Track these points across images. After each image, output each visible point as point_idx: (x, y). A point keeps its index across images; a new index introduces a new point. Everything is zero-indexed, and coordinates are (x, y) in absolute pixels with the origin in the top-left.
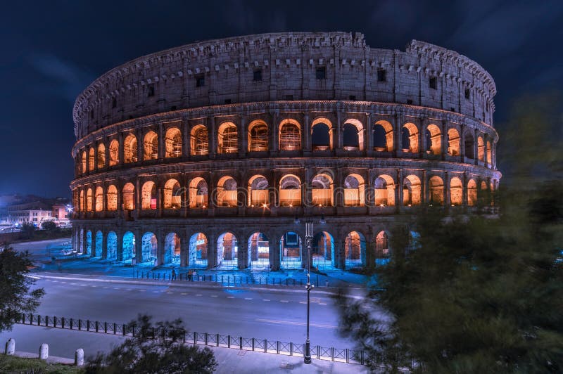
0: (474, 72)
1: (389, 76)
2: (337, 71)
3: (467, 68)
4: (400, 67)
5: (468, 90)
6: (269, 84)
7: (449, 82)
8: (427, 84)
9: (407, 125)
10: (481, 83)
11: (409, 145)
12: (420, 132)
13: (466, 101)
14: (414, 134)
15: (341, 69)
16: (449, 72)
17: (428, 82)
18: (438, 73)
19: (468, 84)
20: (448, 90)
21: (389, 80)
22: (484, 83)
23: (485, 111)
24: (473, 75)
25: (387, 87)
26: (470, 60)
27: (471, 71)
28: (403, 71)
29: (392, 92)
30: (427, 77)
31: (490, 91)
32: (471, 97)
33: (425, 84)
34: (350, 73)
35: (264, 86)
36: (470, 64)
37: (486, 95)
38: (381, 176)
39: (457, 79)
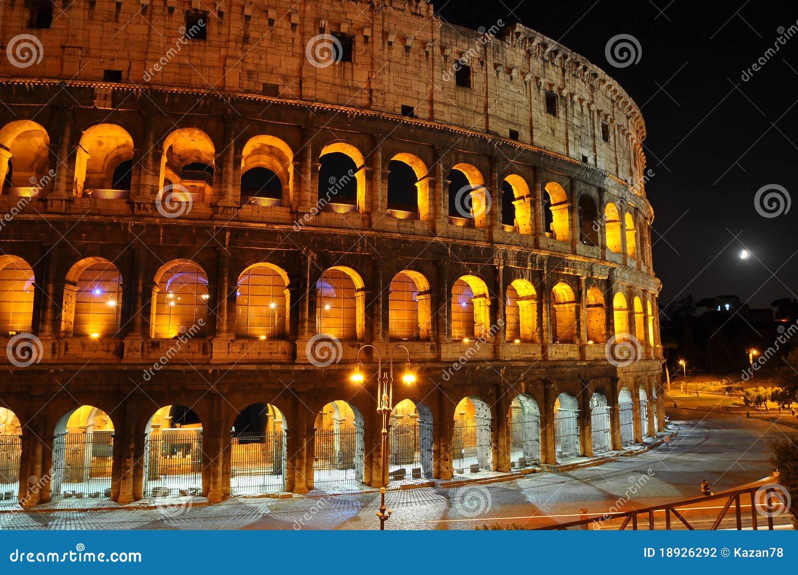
0: (614, 98)
1: (477, 79)
2: (377, 52)
3: (603, 87)
4: (495, 68)
5: (607, 126)
6: (223, 52)
7: (577, 108)
8: (542, 107)
9: (510, 179)
10: (625, 117)
11: (514, 217)
12: (532, 194)
13: (604, 145)
14: (522, 198)
15: (386, 50)
16: (577, 91)
17: (545, 102)
18: (560, 90)
19: (606, 116)
20: (576, 122)
21: (476, 87)
22: (628, 118)
23: (633, 166)
24: (613, 101)
25: (474, 100)
26: (607, 77)
27: (609, 94)
28: (501, 75)
29: (482, 111)
30: (542, 93)
31: (637, 132)
32: (612, 139)
33: (539, 106)
34: (403, 61)
35: (212, 56)
36: (607, 83)
37: (632, 139)
38: (464, 278)
39: (589, 105)
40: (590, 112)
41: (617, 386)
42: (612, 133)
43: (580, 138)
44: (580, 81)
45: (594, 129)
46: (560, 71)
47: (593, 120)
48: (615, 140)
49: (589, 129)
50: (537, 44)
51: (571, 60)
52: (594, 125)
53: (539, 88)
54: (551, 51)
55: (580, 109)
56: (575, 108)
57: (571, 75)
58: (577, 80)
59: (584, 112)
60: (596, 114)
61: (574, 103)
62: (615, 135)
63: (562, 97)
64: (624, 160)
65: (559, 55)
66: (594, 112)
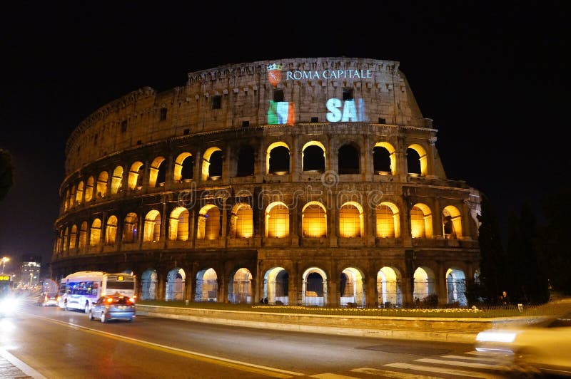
1: (169, 113)
7: (241, 94)
17: (211, 104)
18: (223, 92)
25: (166, 124)
28: (182, 104)
33: (206, 109)
40: (255, 91)
41: (258, 266)
42: (288, 93)
43: (242, 111)
44: (247, 77)
45: (259, 100)
46: (226, 80)
47: (259, 95)
48: (292, 96)
49: (253, 102)
50: (205, 75)
51: (234, 70)
52: (259, 97)
53: (207, 98)
54: (215, 73)
55: (244, 94)
56: (238, 95)
57: (237, 78)
58: (243, 78)
59: (248, 94)
60: (262, 90)
61: (236, 93)
62: (293, 93)
63: (226, 95)
64: (312, 104)
65: (222, 73)
66: (259, 90)
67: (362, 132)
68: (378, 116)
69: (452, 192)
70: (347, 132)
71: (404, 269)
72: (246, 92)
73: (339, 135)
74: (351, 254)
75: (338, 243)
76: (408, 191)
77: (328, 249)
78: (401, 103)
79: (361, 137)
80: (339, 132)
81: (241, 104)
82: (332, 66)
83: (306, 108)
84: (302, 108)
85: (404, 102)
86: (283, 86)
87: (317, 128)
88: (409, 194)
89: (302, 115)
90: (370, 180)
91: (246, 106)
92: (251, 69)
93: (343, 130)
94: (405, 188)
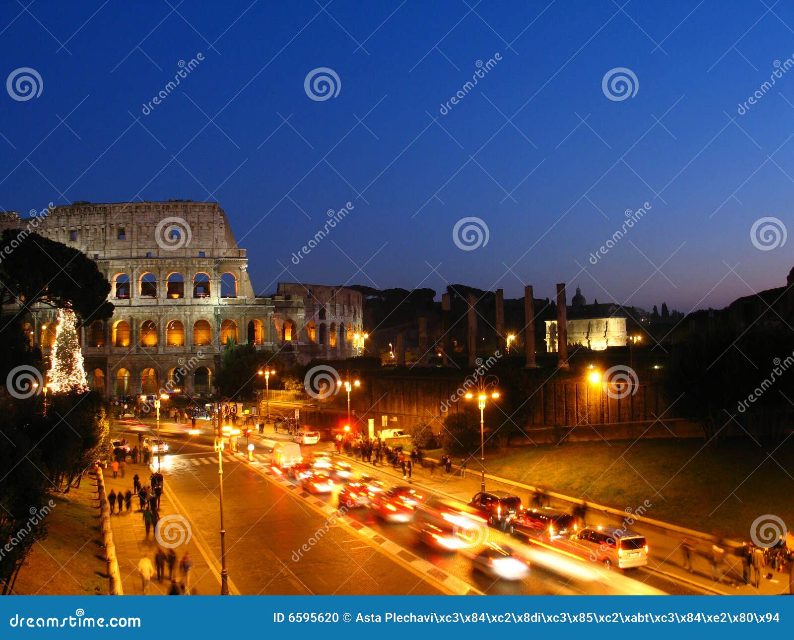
40: (103, 229)
41: (108, 368)
42: (129, 231)
43: (93, 245)
44: (96, 215)
45: (106, 236)
46: (79, 216)
47: (106, 232)
48: (132, 234)
49: (102, 238)
50: (62, 210)
51: (85, 209)
52: (106, 234)
53: (64, 231)
54: (70, 210)
55: (94, 231)
56: (90, 231)
57: (88, 215)
58: (92, 216)
59: (98, 231)
60: (108, 228)
61: (88, 230)
62: (132, 232)
63: (79, 230)
64: (147, 242)
65: (76, 210)
66: (106, 228)
67: (184, 266)
68: (199, 250)
69: (257, 309)
70: (172, 266)
71: (214, 368)
72: (96, 229)
73: (167, 267)
74: (174, 359)
75: (164, 350)
76: (219, 310)
77: (156, 355)
78: (219, 238)
79: (185, 269)
80: (167, 266)
81: (92, 239)
82: (163, 208)
83: (143, 244)
84: (139, 244)
85: (221, 237)
86: (124, 226)
87: (150, 262)
88: (219, 313)
89: (140, 251)
90: (190, 303)
91: (95, 241)
92: (99, 209)
93: (170, 264)
94: (216, 309)
